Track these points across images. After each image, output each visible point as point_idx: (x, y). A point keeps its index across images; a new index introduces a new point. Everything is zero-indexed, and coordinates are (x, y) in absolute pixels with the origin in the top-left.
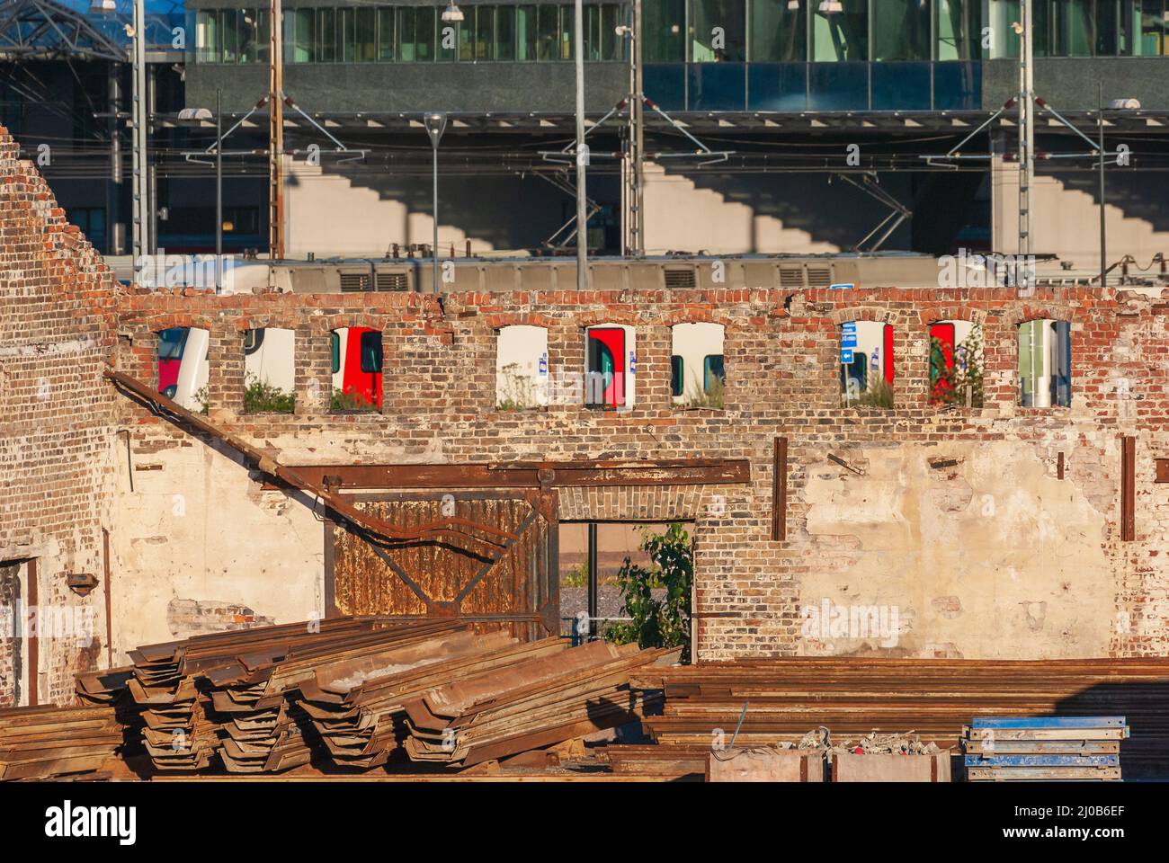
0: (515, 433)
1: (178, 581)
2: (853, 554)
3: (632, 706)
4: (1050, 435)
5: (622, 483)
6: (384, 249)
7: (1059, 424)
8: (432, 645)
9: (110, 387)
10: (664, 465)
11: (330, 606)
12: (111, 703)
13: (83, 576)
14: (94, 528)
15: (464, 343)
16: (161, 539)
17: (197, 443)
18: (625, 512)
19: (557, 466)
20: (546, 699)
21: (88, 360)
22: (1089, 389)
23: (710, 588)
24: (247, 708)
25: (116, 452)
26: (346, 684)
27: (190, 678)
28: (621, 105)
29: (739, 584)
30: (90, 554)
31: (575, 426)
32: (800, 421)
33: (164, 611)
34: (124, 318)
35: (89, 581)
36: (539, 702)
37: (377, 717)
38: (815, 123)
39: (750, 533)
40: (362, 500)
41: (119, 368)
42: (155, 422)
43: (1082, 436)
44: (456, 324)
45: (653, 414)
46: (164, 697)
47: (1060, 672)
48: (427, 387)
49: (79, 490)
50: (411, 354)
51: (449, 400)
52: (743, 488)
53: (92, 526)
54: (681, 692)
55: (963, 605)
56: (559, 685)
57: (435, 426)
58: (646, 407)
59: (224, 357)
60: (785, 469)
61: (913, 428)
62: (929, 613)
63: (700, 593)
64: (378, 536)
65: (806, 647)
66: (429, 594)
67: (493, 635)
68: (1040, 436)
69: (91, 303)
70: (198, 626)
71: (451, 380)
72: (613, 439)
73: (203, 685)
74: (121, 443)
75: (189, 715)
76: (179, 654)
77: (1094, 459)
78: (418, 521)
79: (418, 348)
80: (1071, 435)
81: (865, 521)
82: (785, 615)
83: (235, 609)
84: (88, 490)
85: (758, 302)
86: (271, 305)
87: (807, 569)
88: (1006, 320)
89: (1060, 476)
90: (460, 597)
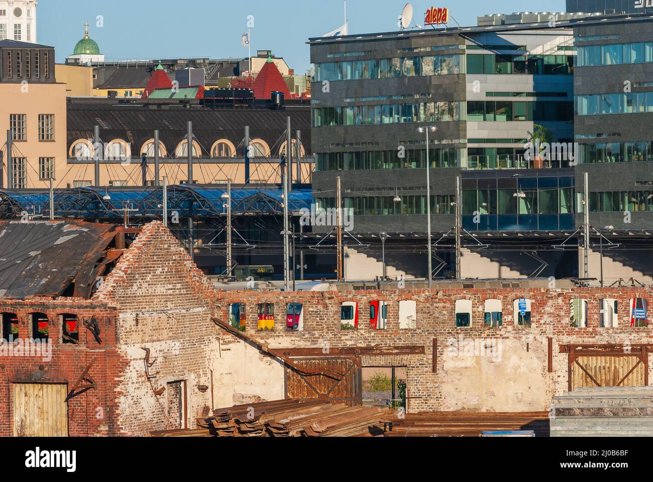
0: (347, 337)
1: (236, 387)
2: (458, 377)
3: (385, 428)
4: (524, 337)
5: (382, 354)
6: (373, 278)
7: (527, 333)
8: (317, 408)
9: (213, 323)
10: (396, 348)
11: (286, 395)
12: (208, 428)
13: (203, 386)
14: (207, 370)
15: (330, 308)
16: (230, 374)
17: (242, 342)
18: (383, 363)
19: (361, 348)
20: (354, 426)
21: (205, 314)
22: (537, 322)
23: (412, 389)
24: (252, 429)
25: (215, 345)
26: (285, 421)
27: (233, 419)
28: (453, 229)
29: (422, 388)
30: (207, 378)
31: (367, 335)
32: (441, 333)
33: (231, 398)
34: (218, 300)
35: (205, 387)
36: (351, 427)
37: (295, 432)
38: (519, 235)
39: (425, 370)
40: (296, 360)
41: (216, 317)
42: (228, 334)
43: (535, 337)
44: (327, 301)
45: (393, 331)
46: (225, 426)
47: (523, 416)
48: (318, 322)
49: (202, 357)
50: (312, 311)
51: (325, 326)
52: (422, 355)
53: (206, 369)
54: (398, 423)
55: (496, 394)
56: (358, 421)
57: (321, 335)
58: (390, 329)
59: (251, 313)
60: (436, 349)
61: (479, 335)
62: (485, 397)
63: (409, 390)
64: (302, 372)
65: (444, 408)
66: (319, 391)
67: (339, 405)
68: (521, 337)
69: (206, 295)
70: (243, 402)
71: (326, 320)
72: (380, 339)
73: (237, 422)
74: (217, 341)
75: (233, 432)
76: (229, 411)
77: (539, 345)
78: (315, 367)
79: (315, 309)
80: (531, 337)
81: (463, 366)
82: (437, 398)
83: (255, 396)
84: (205, 357)
85: (427, 293)
86: (266, 295)
87: (444, 382)
88: (509, 299)
89: (528, 351)
90: (329, 392)
